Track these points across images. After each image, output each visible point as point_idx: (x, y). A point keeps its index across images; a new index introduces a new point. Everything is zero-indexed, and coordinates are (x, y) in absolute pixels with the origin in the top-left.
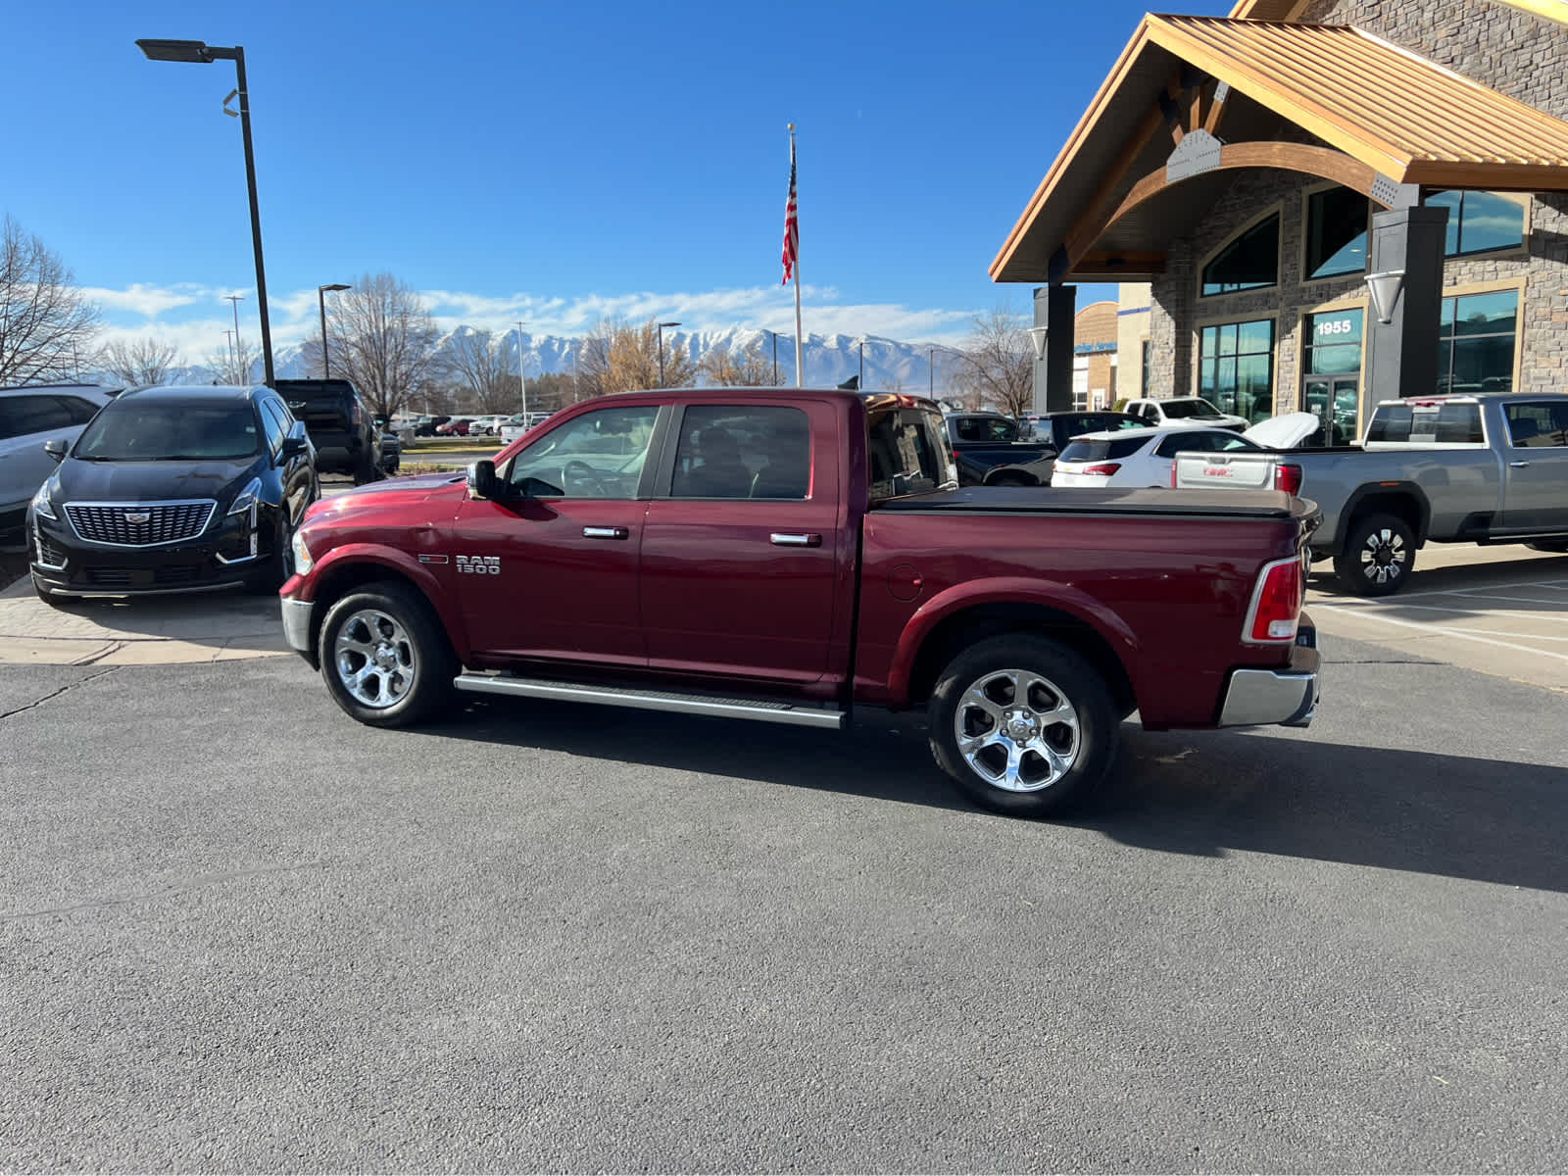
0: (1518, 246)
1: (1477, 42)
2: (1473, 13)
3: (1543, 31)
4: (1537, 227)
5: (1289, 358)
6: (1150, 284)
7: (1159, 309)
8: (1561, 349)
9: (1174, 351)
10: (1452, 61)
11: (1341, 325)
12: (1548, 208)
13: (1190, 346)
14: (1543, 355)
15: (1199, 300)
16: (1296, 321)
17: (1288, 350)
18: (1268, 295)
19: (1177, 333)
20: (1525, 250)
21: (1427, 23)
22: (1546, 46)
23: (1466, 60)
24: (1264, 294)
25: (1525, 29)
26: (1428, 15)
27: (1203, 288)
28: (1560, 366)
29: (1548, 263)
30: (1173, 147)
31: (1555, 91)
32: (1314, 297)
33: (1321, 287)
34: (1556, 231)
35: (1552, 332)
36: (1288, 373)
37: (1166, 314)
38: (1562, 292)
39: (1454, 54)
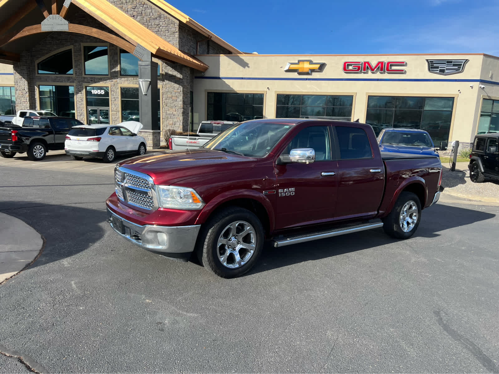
0: (161, 76)
1: (142, 13)
3: (162, 16)
4: (166, 72)
5: (81, 100)
6: (13, 66)
7: (18, 76)
8: (176, 107)
9: (28, 92)
10: (134, 16)
11: (101, 91)
12: (169, 67)
13: (34, 91)
14: (170, 108)
15: (37, 75)
16: (83, 88)
17: (80, 97)
19: (29, 86)
22: (163, 20)
23: (138, 17)
24: (68, 77)
25: (157, 14)
27: (38, 71)
28: (176, 111)
29: (170, 82)
30: (44, 18)
31: (167, 34)
32: (89, 81)
33: (92, 78)
34: (171, 74)
35: (172, 102)
36: (81, 105)
37: (23, 78)
38: (175, 91)
39: (134, 14)
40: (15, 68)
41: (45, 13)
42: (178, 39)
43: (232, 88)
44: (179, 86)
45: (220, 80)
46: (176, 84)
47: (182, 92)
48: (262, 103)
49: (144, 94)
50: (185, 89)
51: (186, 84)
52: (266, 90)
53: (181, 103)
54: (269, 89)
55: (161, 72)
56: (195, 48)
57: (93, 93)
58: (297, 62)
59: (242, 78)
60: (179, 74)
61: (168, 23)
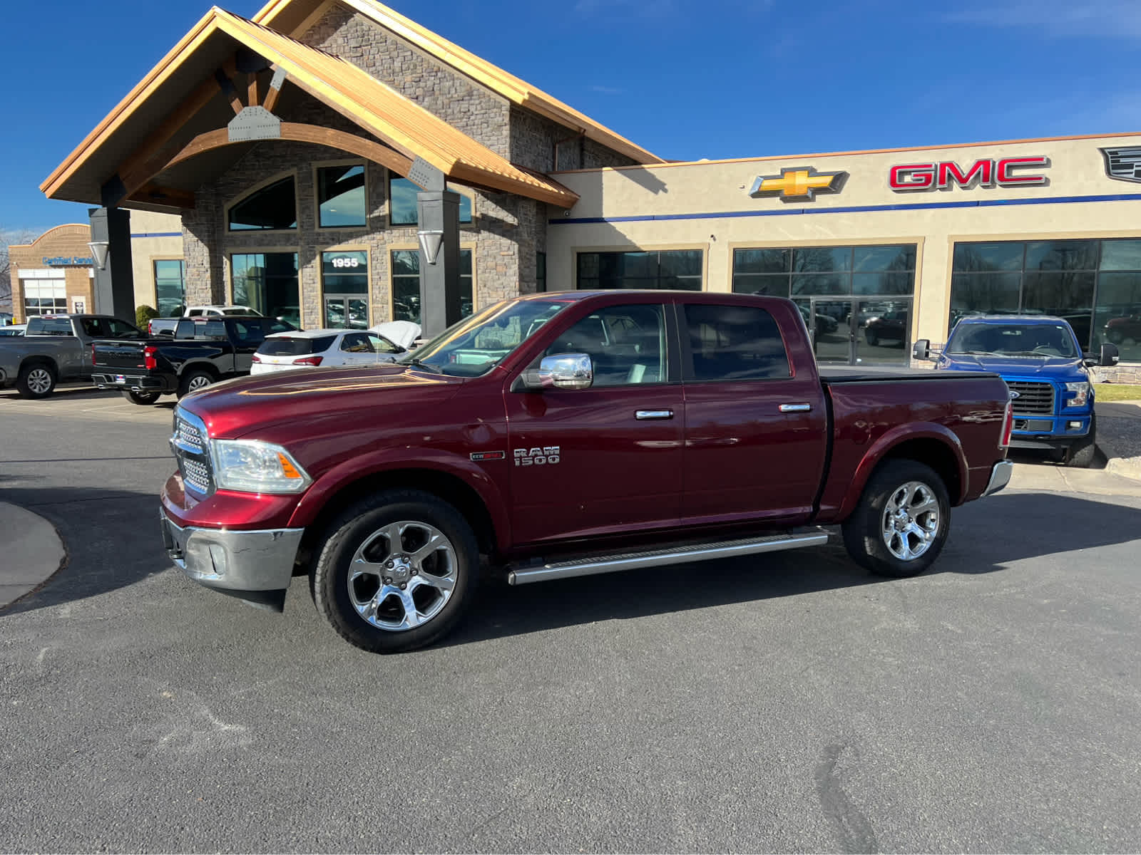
0: (469, 222)
1: (433, 90)
2: (428, 71)
3: (475, 93)
5: (311, 282)
6: (181, 216)
7: (191, 237)
8: (504, 287)
9: (209, 270)
10: (417, 98)
11: (350, 261)
12: (489, 202)
13: (221, 268)
14: (493, 290)
15: (227, 233)
16: (315, 256)
17: (310, 275)
18: (289, 234)
19: (211, 257)
20: (473, 225)
21: (397, 70)
22: (477, 102)
23: (426, 99)
24: (285, 234)
25: (463, 89)
26: (397, 64)
27: (229, 226)
28: (504, 297)
29: (492, 235)
30: (233, 115)
31: (484, 131)
32: (328, 240)
33: (332, 234)
34: (494, 216)
35: (497, 277)
36: (311, 291)
37: (199, 241)
38: (502, 253)
39: (417, 94)
40: (186, 223)
41: (236, 104)
42: (508, 140)
43: (630, 241)
44: (509, 241)
45: (605, 224)
46: (505, 239)
47: (517, 256)
48: (699, 271)
49: (429, 262)
50: (523, 249)
51: (525, 236)
52: (708, 241)
53: (516, 278)
54: (715, 240)
55: (473, 213)
56: (550, 157)
57: (335, 266)
58: (779, 174)
59: (653, 218)
60: (510, 215)
61: (487, 107)
